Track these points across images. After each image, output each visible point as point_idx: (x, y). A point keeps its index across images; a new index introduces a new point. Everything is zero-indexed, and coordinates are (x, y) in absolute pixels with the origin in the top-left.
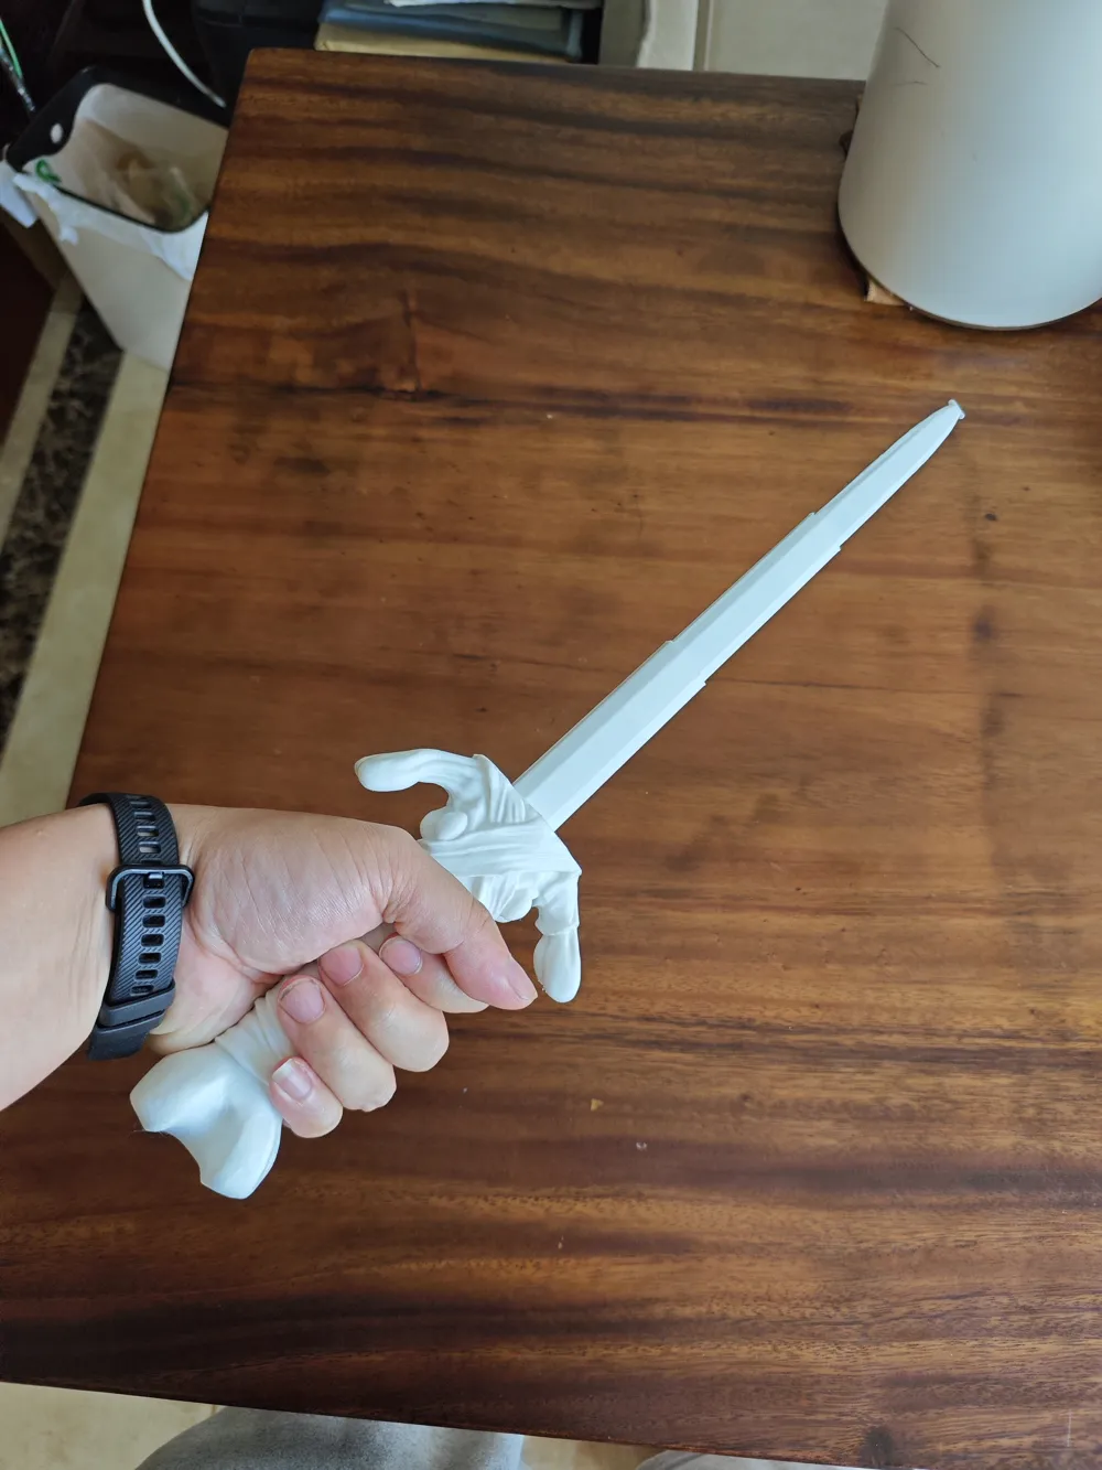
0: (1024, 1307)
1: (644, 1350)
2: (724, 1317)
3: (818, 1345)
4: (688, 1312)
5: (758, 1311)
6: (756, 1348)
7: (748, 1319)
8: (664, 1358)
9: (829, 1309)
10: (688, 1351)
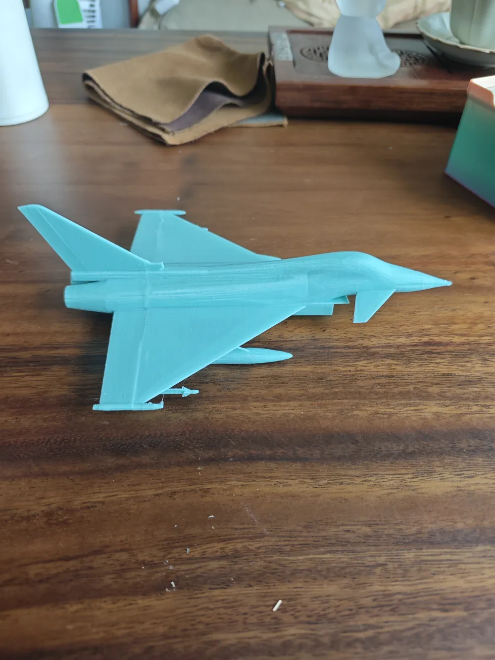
0: (143, 563)
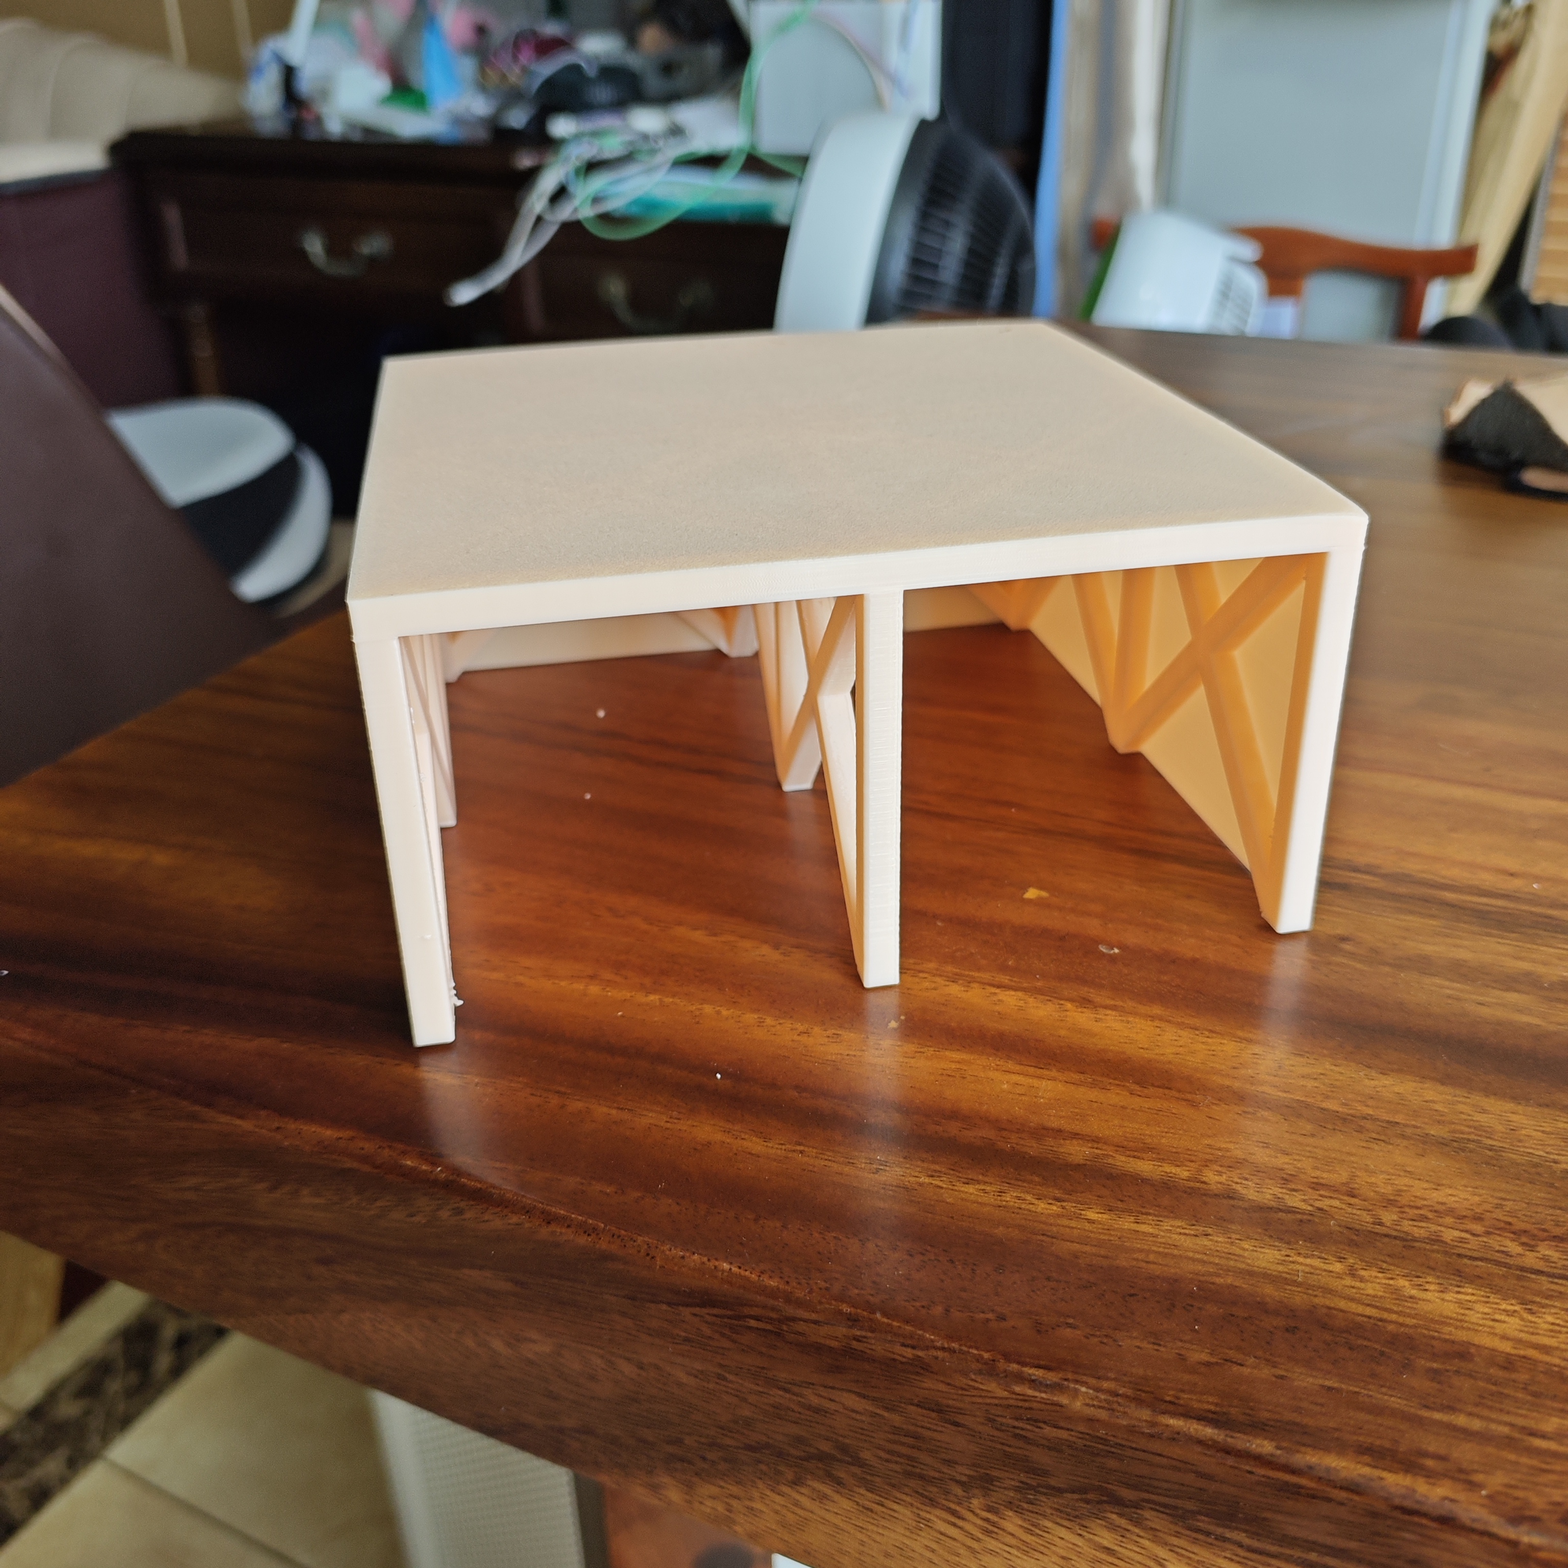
1: (1019, 1198)
2: (1230, 1195)
3: (1469, 1293)
4: (1145, 1167)
5: (1318, 1204)
6: (1301, 1260)
7: (1291, 1210)
8: (1065, 1222)
9: (1508, 1243)
10: (1127, 1223)
